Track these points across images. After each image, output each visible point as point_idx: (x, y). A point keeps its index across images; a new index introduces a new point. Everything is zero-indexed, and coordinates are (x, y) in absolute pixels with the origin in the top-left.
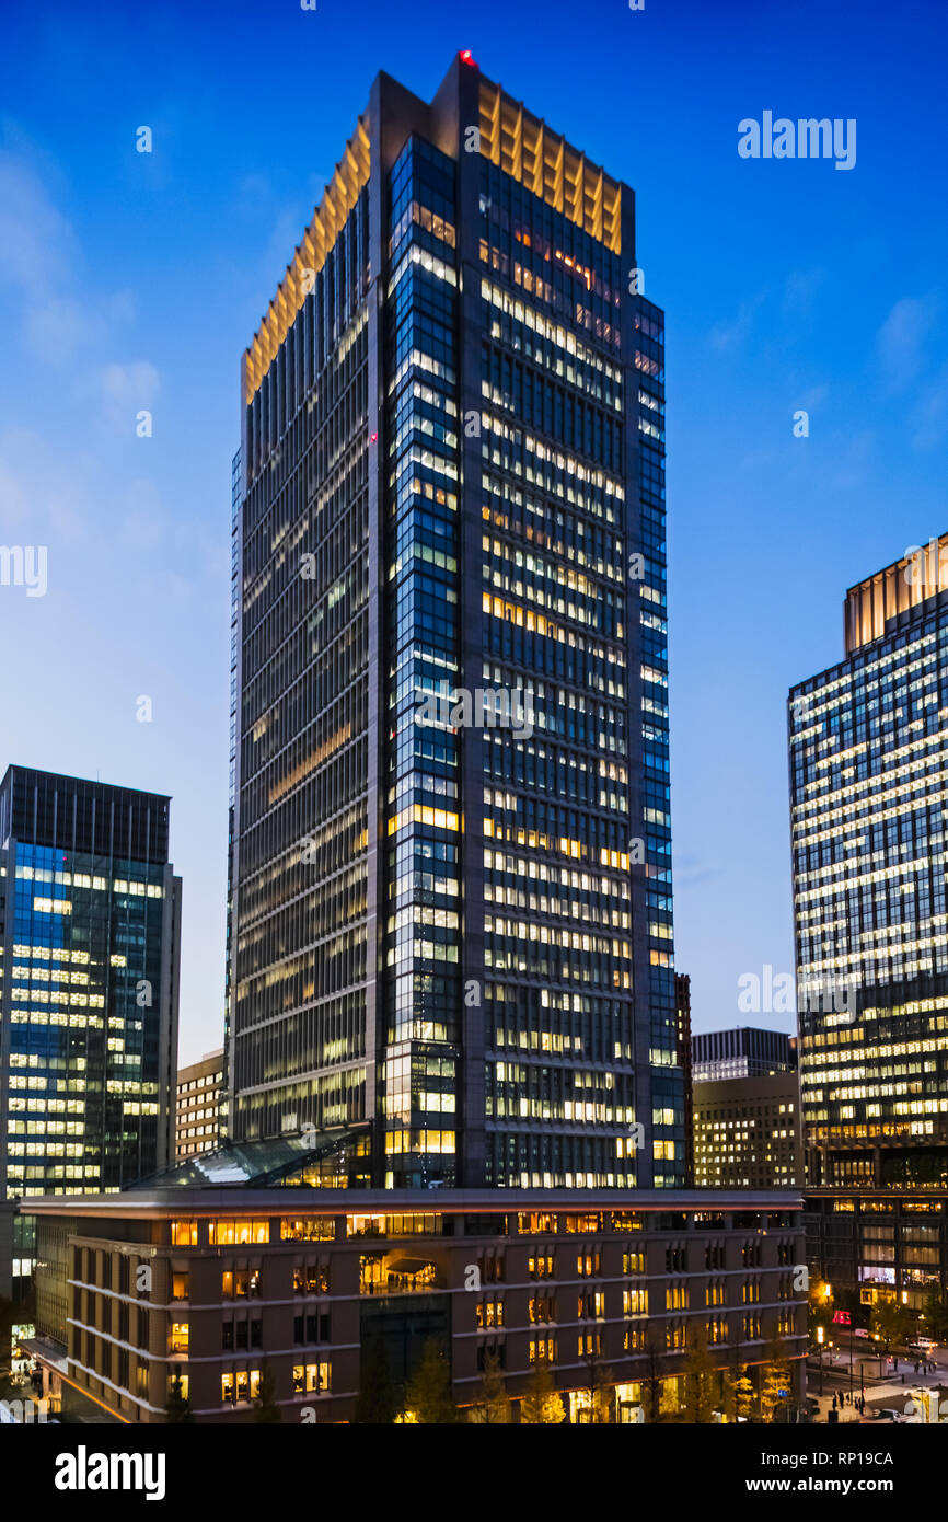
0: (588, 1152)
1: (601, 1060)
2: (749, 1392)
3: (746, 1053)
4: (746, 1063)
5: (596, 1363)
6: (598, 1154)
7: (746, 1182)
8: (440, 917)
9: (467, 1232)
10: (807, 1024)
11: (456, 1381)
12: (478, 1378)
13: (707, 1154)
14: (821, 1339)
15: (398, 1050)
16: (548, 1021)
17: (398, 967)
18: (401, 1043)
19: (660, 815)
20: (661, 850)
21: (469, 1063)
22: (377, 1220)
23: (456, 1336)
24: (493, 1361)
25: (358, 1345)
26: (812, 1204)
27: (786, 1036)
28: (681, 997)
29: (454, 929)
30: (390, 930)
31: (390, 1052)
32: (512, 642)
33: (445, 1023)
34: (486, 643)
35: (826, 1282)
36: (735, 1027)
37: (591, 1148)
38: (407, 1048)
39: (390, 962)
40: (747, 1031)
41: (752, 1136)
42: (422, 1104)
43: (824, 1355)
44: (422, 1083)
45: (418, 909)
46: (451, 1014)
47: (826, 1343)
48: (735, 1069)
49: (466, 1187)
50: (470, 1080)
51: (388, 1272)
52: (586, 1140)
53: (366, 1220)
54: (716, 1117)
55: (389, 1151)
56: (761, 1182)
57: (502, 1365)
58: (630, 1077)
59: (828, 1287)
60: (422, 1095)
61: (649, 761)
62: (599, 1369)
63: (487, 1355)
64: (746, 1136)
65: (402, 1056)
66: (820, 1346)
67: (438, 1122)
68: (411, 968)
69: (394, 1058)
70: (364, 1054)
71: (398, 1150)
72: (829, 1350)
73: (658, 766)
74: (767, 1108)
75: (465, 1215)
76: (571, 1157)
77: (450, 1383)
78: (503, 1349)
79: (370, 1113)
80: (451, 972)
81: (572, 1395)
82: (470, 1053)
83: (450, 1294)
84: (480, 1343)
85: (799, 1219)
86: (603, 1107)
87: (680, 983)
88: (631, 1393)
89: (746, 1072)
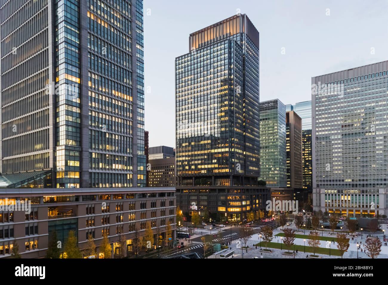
0: (119, 178)
1: (124, 153)
2: (162, 239)
3: (163, 152)
4: (163, 155)
5: (121, 234)
6: (122, 178)
7: (162, 185)
8: (74, 109)
9: (83, 200)
10: (178, 145)
11: (79, 242)
12: (86, 241)
13: (152, 178)
14: (179, 224)
15: (60, 148)
16: (108, 141)
17: (60, 123)
18: (61, 146)
19: (141, 87)
20: (141, 97)
21: (84, 152)
22: (54, 198)
23: (79, 230)
24: (90, 236)
25: (48, 234)
26: (178, 190)
27: (173, 148)
28: (146, 137)
29: (79, 113)
30: (57, 111)
31: (58, 148)
32: (97, 28)
33: (76, 141)
34: (89, 27)
35: (181, 210)
36: (160, 146)
37: (121, 177)
38: (64, 147)
39: (58, 121)
40: (163, 147)
41: (164, 173)
42: (69, 164)
43: (180, 228)
44: (68, 158)
45: (67, 106)
46: (78, 138)
47: (181, 225)
48: (160, 156)
49: (83, 188)
50: (84, 157)
51: (57, 213)
52: (119, 175)
53: (50, 198)
54: (155, 169)
55: (58, 177)
56: (166, 185)
57: (94, 237)
58: (132, 158)
59: (182, 211)
60: (69, 161)
61: (138, 71)
62: (122, 236)
63: (89, 235)
64: (162, 173)
65: (62, 150)
66: (179, 226)
67: (74, 169)
68: (65, 124)
69: (59, 150)
70: (49, 148)
71: (61, 177)
72: (182, 227)
73: (141, 73)
74: (167, 166)
75: (83, 196)
76: (115, 179)
77: (77, 243)
78: (94, 232)
79: (51, 166)
80: (78, 126)
81: (114, 244)
82: (84, 149)
83: (78, 218)
84: (87, 231)
85: (175, 194)
86: (124, 166)
87: (146, 134)
88: (131, 242)
89: (163, 157)
